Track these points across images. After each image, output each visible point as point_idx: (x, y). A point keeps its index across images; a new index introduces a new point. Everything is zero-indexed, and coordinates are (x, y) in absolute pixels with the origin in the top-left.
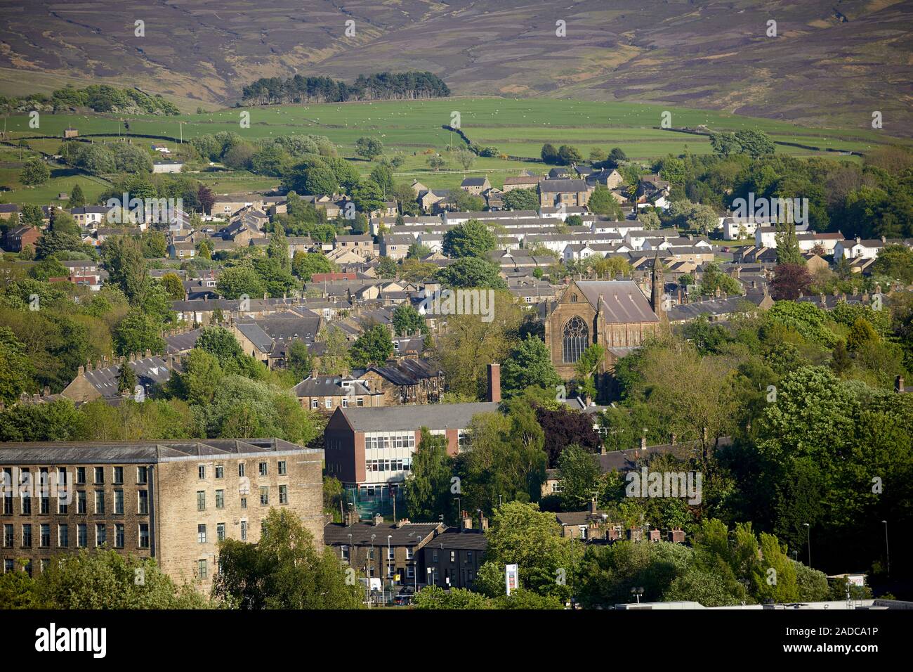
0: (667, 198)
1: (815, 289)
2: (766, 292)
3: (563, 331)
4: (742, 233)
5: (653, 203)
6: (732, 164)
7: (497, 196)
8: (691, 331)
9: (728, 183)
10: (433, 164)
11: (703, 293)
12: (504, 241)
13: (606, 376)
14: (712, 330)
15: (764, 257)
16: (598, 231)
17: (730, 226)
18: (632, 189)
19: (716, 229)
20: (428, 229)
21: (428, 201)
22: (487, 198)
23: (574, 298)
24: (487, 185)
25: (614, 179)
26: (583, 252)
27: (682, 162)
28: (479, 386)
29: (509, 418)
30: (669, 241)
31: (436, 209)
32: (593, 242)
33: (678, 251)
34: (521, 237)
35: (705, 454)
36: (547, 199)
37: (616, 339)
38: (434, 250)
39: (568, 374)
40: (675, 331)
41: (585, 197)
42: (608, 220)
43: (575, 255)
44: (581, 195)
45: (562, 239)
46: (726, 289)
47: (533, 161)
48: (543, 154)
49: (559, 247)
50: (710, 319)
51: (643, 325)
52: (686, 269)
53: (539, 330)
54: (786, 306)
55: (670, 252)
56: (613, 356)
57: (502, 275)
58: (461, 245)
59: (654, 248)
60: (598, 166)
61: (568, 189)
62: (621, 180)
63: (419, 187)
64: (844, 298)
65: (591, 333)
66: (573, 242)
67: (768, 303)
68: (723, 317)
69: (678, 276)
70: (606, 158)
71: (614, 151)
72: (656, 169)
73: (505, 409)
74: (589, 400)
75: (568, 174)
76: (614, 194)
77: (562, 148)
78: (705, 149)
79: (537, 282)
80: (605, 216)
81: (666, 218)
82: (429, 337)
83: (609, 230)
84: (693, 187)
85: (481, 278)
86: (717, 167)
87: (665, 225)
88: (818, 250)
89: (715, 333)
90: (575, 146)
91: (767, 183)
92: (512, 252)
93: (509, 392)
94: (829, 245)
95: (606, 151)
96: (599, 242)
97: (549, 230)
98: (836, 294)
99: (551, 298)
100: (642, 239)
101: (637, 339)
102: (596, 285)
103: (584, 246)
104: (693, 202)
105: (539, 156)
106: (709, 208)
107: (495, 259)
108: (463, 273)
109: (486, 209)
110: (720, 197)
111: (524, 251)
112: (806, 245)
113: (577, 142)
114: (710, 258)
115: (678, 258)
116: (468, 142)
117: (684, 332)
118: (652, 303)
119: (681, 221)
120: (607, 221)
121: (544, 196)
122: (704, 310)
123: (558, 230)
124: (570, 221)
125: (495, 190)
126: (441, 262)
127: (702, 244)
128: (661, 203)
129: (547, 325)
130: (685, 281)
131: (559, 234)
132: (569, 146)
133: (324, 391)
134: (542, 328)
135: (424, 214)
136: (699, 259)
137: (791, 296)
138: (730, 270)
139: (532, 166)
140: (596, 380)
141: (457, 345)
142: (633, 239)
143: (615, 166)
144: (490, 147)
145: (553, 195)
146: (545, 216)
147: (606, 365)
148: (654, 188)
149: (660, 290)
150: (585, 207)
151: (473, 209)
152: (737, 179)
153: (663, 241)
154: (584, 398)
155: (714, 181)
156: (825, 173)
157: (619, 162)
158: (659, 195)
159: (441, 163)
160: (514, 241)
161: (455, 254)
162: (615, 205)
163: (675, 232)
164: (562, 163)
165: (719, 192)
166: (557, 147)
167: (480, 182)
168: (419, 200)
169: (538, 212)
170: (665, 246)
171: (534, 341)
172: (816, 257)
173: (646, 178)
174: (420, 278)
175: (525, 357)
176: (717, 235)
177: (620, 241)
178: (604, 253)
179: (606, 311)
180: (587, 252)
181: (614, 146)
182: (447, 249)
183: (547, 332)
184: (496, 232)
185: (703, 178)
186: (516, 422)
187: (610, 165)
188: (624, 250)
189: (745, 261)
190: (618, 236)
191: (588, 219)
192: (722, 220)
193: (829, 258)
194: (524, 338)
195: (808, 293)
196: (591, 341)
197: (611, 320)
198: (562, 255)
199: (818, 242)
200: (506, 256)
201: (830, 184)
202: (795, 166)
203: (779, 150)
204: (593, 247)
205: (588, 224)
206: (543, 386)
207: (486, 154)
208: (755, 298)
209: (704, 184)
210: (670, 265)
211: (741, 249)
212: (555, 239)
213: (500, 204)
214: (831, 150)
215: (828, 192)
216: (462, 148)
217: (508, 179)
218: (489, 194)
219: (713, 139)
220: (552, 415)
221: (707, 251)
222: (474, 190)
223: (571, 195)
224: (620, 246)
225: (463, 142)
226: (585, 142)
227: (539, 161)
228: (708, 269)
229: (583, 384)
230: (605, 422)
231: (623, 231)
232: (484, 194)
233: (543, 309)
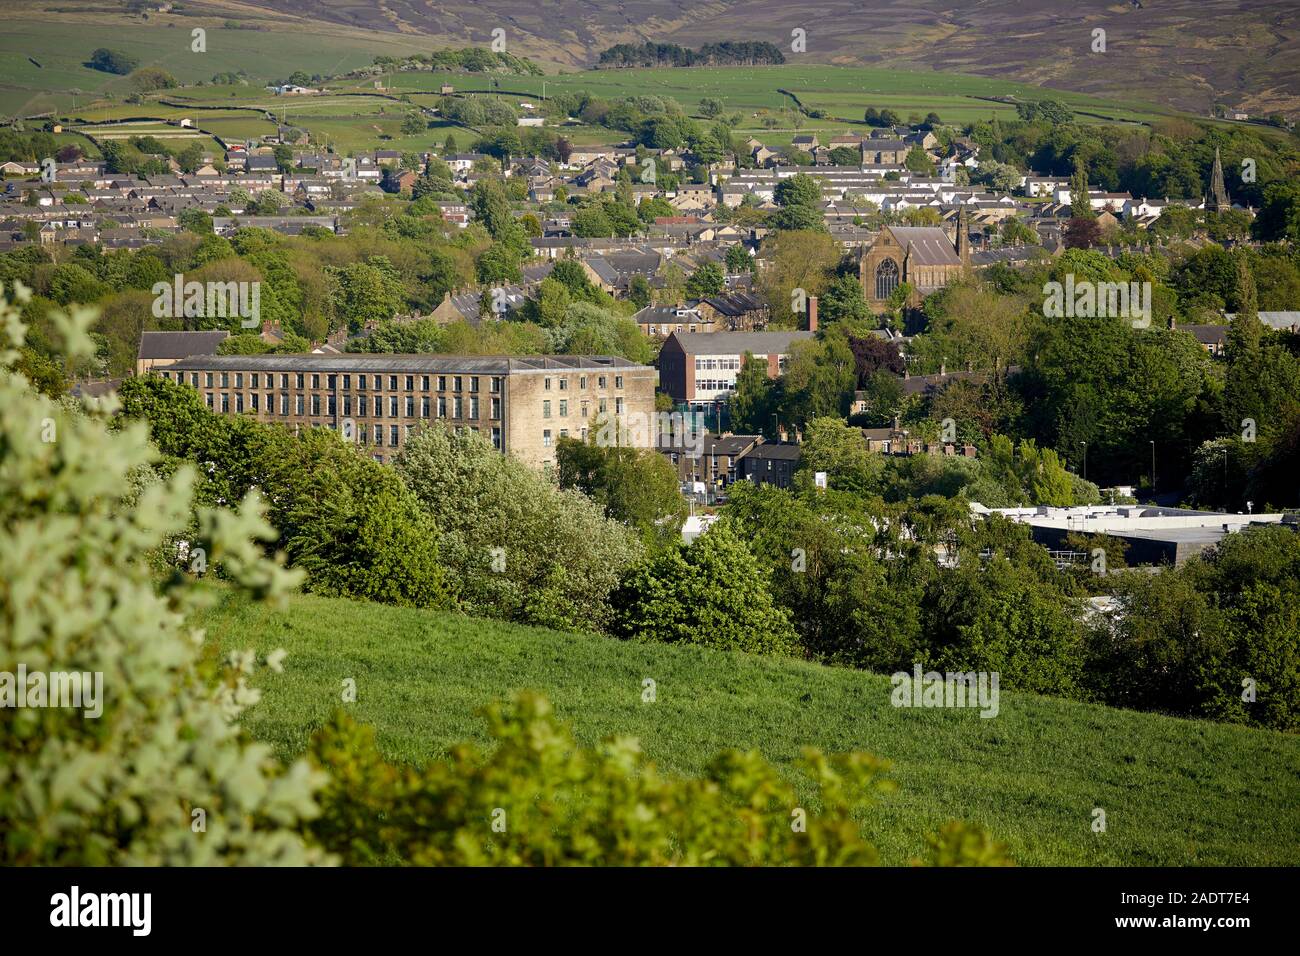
0: (976, 159)
1: (1103, 240)
2: (1059, 243)
3: (876, 270)
4: (1042, 191)
5: (963, 163)
6: (1035, 130)
7: (824, 152)
8: (993, 274)
9: (1031, 146)
10: (768, 124)
11: (1004, 241)
12: (828, 193)
13: (914, 311)
14: (1009, 273)
15: (1061, 213)
16: (914, 186)
17: (1032, 184)
18: (946, 149)
19: (1019, 187)
20: (762, 181)
21: (762, 156)
22: (815, 154)
23: (887, 242)
24: (815, 143)
25: (929, 140)
26: (899, 205)
27: (990, 126)
28: (799, 318)
29: (824, 345)
30: (977, 196)
31: (769, 163)
32: (908, 195)
33: (984, 206)
34: (844, 189)
35: (997, 380)
36: (869, 157)
37: (924, 279)
38: (766, 199)
39: (879, 309)
40: (976, 273)
41: (902, 156)
42: (922, 176)
43: (892, 206)
44: (899, 153)
45: (881, 192)
46: (1024, 239)
47: (858, 122)
48: (867, 117)
49: (877, 199)
50: (1009, 264)
51: (948, 267)
52: (989, 221)
53: (855, 269)
54: (1075, 252)
55: (977, 206)
56: (921, 294)
57: (826, 222)
58: (790, 195)
59: (963, 202)
60: (915, 128)
61: (888, 148)
62: (935, 141)
63: (754, 143)
64: (1129, 249)
65: (901, 274)
66: (891, 195)
67: (1061, 250)
68: (1019, 263)
69: (982, 227)
70: (923, 122)
71: (930, 116)
72: (967, 132)
73: (821, 337)
74: (897, 332)
75: (888, 135)
76: (929, 154)
77: (883, 112)
78: (1012, 116)
79: (856, 229)
80: (920, 173)
81: (975, 176)
82: (756, 274)
83: (923, 186)
84: (1000, 149)
85: (806, 223)
86: (1021, 132)
87: (973, 182)
88: (1108, 208)
89: (1012, 276)
90: (894, 110)
91: (1065, 146)
92: (836, 203)
93: (826, 324)
94: (1119, 203)
95: (923, 115)
96: (914, 195)
97: (870, 183)
98: (1122, 245)
99: (866, 243)
100: (953, 194)
101: (942, 280)
102: (907, 230)
103: (901, 199)
104: (999, 162)
105: (863, 119)
106: (1013, 168)
107: (821, 209)
108: (790, 219)
109: (814, 164)
110: (1023, 159)
111: (846, 202)
112: (1097, 203)
113: (897, 107)
114: (1012, 212)
115: (984, 211)
116: (800, 104)
117: (985, 274)
118: (957, 248)
119: (988, 179)
120: (921, 177)
121: (866, 154)
122: (1003, 256)
123: (877, 184)
124: (888, 177)
125: (823, 147)
126: (772, 210)
127: (1006, 200)
128: (970, 162)
129: (861, 265)
130: (989, 230)
131: (878, 188)
132: (890, 110)
133: (661, 319)
134: (858, 267)
135: (757, 167)
136: (1002, 213)
137: (1083, 246)
138: (1029, 223)
139: (857, 127)
140: (905, 316)
141: (781, 281)
142: (944, 194)
143: (931, 129)
144: (820, 109)
145: (874, 153)
146: (866, 171)
147: (914, 302)
148: (965, 149)
149: (964, 238)
150: (902, 164)
151: (802, 164)
152: (1039, 142)
153: (971, 196)
154: (893, 330)
155: (1018, 144)
156: (1117, 140)
157: (934, 125)
158: (969, 155)
159: (775, 123)
160: (838, 193)
161: (783, 203)
162: (929, 163)
163: (982, 189)
164: (884, 125)
165: (1023, 154)
166: (879, 111)
167: (809, 140)
168: (754, 155)
169: (860, 167)
170: (973, 200)
171: (850, 278)
172: (1107, 213)
173: (958, 140)
174: (752, 224)
175: (842, 293)
176: (1020, 192)
177: (933, 195)
178: (918, 206)
179: (915, 253)
180: (903, 204)
181: (930, 111)
182: (776, 199)
183: (861, 271)
184: (822, 184)
185: (1008, 142)
186: (830, 349)
187: (926, 128)
188: (936, 203)
189: (1044, 215)
190: (932, 191)
191: (905, 175)
192: (1024, 178)
193: (1118, 216)
194: (842, 275)
195: (1097, 244)
196: (900, 280)
197: (919, 262)
198: (880, 206)
199: (1109, 200)
200: (831, 206)
201: (1121, 150)
202: (1090, 134)
203: (1078, 119)
204: (909, 200)
205: (905, 179)
206: (856, 317)
207: (815, 116)
208: (1051, 247)
209: (1010, 147)
210: (976, 218)
211: (1041, 205)
212: (874, 192)
213: (826, 160)
214: (1123, 120)
215: (1119, 156)
216: (794, 109)
217: (834, 138)
218: (817, 150)
219: (1018, 106)
220: (861, 343)
221: (1010, 206)
222: (804, 147)
223: (890, 153)
224: (932, 200)
225: (795, 104)
226: (905, 107)
227: (862, 123)
228: (1009, 222)
229: (892, 318)
230: (910, 351)
231: (936, 187)
232: (812, 150)
233: (859, 252)
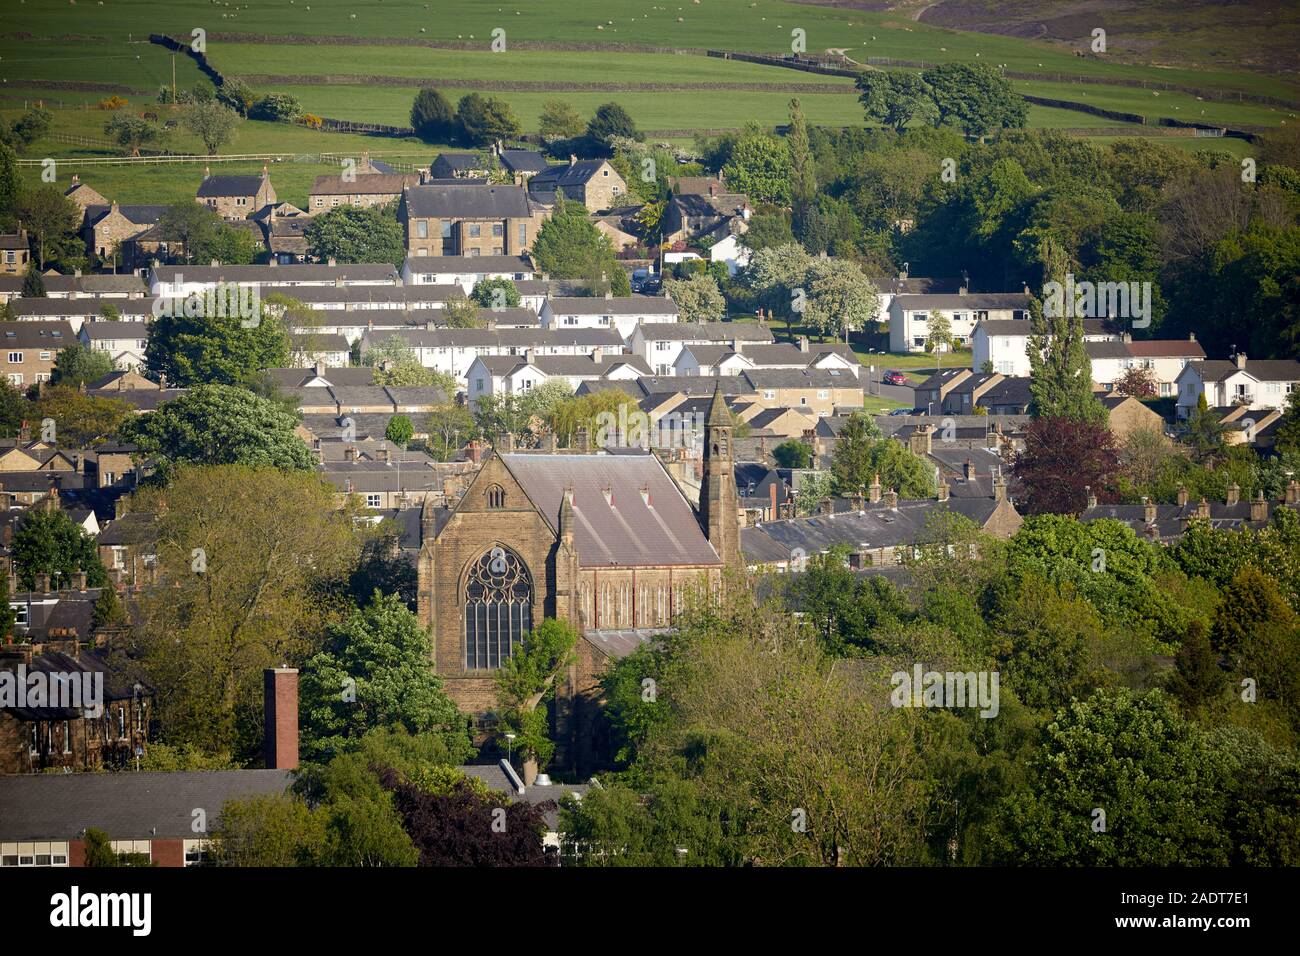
0: (743, 241)
1: (1128, 486)
2: (1000, 492)
3: (465, 583)
4: (939, 335)
5: (705, 252)
6: (915, 152)
7: (293, 224)
8: (812, 590)
9: (903, 203)
10: (125, 138)
11: (835, 491)
12: (309, 344)
13: (579, 701)
14: (860, 590)
15: (994, 399)
16: (560, 322)
17: (908, 316)
18: (651, 213)
19: (872, 324)
20: (108, 309)
21: (110, 233)
22: (266, 229)
23: (497, 499)
24: (267, 196)
25: (604, 187)
26: (518, 378)
27: (783, 143)
28: (240, 725)
29: (322, 812)
30: (747, 352)
31: (131, 257)
32: (544, 351)
33: (771, 381)
34: (353, 334)
36: (425, 236)
37: (607, 608)
38: (125, 361)
39: (475, 698)
40: (764, 590)
41: (526, 232)
42: (585, 293)
43: (498, 384)
44: (515, 224)
45: (464, 342)
46: (896, 481)
47: (389, 133)
48: (417, 117)
49: (453, 362)
50: (854, 559)
51: (678, 572)
52: (791, 428)
53: (404, 581)
54: (1052, 528)
55: (748, 381)
56: (598, 653)
57: (304, 434)
58: (195, 353)
59: (705, 371)
60: (561, 151)
61: (480, 211)
62: (622, 188)
63: (85, 197)
64: (1204, 512)
65: (541, 593)
66: (493, 351)
67: (1005, 522)
68: (887, 556)
69: (771, 446)
70: (583, 131)
71: (603, 113)
72: (715, 160)
73: (313, 790)
74: (531, 767)
75: (483, 171)
76: (603, 227)
77: (465, 102)
78: (844, 111)
79: (396, 455)
80: (577, 282)
81: (740, 292)
82: (108, 595)
83: (588, 321)
84: (812, 211)
85: (249, 439)
86: (875, 159)
87: (736, 309)
88: (1135, 385)
89: (870, 599)
90: (500, 97)
91: (1006, 204)
92: (331, 374)
93: (321, 744)
94: (1166, 371)
95: (582, 112)
96: (561, 351)
97: (429, 317)
98: (1183, 500)
99: (434, 498)
100: (676, 347)
101: (662, 610)
102: (552, 462)
103: (522, 362)
104: (813, 251)
105: (404, 122)
106: (852, 267)
107: (287, 391)
108: (204, 426)
109: (262, 258)
110: (882, 239)
111: (360, 372)
112: (1106, 372)
113: (506, 86)
114: (852, 399)
115: (768, 398)
116: (218, 81)
117: (788, 594)
118: (703, 515)
119: (777, 301)
120: (583, 296)
121: (417, 227)
122: (838, 536)
123: (454, 318)
124: (482, 296)
125: (289, 208)
126: (142, 398)
127: (833, 362)
128: (726, 251)
129: (422, 567)
130: (789, 456)
131: (455, 328)
132: (485, 95)
134: (412, 576)
135: (96, 267)
136: (824, 402)
137: (1068, 503)
138: (906, 432)
139: (385, 148)
140: (551, 718)
141: (185, 615)
142: (651, 347)
143: (607, 152)
144: (276, 93)
145: (442, 226)
146: (418, 279)
147: (579, 675)
148: (709, 211)
149: (724, 485)
150: (524, 258)
151: (228, 258)
152: (927, 192)
153: (730, 352)
154: (518, 764)
155: (866, 198)
156: (1157, 182)
157: (617, 141)
158: (722, 228)
159: (146, 136)
160: (337, 343)
161: (177, 377)
162: (603, 253)
163: (759, 330)
164: (466, 141)
165: (880, 225)
166: (453, 99)
167: (247, 186)
168: (87, 233)
169: (401, 267)
170: (734, 365)
171: (390, 610)
172: (1131, 402)
173: (688, 186)
174: (86, 439)
175: (366, 652)
176: (873, 339)
177: (617, 350)
178: (574, 382)
179: (581, 533)
180: (530, 376)
181: (603, 99)
182: (156, 362)
183: (422, 586)
184: (287, 319)
185: (837, 189)
186: (340, 823)
187: (593, 148)
188: (626, 373)
189: (946, 410)
190: (611, 337)
191: (531, 289)
192: (886, 299)
193: (1165, 407)
194: (365, 601)
195: (1113, 497)
196: (539, 612)
197: (591, 559)
198: (462, 384)
199: (1137, 363)
200: (316, 383)
201: (1170, 212)
202: (1081, 164)
203: (1038, 119)
204: (546, 365)
205: (533, 302)
206: (412, 730)
207: (264, 113)
208: (973, 506)
209: (840, 205)
210: (747, 416)
211: (936, 377)
212: (443, 341)
213: (301, 246)
214: (1171, 123)
215: (1165, 231)
216: (203, 96)
217: (321, 179)
218: (272, 218)
219: (863, 84)
220: (436, 805)
221: (845, 380)
222: (233, 209)
223: (488, 226)
224: (617, 364)
225: (204, 81)
226: (526, 86)
227: (404, 134)
228: (851, 428)
229: (516, 725)
230: (580, 828)
231: (625, 325)
232: (258, 217)
233: (414, 526)
